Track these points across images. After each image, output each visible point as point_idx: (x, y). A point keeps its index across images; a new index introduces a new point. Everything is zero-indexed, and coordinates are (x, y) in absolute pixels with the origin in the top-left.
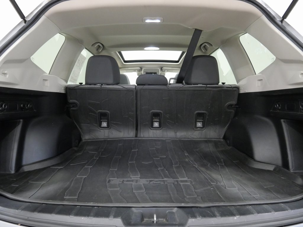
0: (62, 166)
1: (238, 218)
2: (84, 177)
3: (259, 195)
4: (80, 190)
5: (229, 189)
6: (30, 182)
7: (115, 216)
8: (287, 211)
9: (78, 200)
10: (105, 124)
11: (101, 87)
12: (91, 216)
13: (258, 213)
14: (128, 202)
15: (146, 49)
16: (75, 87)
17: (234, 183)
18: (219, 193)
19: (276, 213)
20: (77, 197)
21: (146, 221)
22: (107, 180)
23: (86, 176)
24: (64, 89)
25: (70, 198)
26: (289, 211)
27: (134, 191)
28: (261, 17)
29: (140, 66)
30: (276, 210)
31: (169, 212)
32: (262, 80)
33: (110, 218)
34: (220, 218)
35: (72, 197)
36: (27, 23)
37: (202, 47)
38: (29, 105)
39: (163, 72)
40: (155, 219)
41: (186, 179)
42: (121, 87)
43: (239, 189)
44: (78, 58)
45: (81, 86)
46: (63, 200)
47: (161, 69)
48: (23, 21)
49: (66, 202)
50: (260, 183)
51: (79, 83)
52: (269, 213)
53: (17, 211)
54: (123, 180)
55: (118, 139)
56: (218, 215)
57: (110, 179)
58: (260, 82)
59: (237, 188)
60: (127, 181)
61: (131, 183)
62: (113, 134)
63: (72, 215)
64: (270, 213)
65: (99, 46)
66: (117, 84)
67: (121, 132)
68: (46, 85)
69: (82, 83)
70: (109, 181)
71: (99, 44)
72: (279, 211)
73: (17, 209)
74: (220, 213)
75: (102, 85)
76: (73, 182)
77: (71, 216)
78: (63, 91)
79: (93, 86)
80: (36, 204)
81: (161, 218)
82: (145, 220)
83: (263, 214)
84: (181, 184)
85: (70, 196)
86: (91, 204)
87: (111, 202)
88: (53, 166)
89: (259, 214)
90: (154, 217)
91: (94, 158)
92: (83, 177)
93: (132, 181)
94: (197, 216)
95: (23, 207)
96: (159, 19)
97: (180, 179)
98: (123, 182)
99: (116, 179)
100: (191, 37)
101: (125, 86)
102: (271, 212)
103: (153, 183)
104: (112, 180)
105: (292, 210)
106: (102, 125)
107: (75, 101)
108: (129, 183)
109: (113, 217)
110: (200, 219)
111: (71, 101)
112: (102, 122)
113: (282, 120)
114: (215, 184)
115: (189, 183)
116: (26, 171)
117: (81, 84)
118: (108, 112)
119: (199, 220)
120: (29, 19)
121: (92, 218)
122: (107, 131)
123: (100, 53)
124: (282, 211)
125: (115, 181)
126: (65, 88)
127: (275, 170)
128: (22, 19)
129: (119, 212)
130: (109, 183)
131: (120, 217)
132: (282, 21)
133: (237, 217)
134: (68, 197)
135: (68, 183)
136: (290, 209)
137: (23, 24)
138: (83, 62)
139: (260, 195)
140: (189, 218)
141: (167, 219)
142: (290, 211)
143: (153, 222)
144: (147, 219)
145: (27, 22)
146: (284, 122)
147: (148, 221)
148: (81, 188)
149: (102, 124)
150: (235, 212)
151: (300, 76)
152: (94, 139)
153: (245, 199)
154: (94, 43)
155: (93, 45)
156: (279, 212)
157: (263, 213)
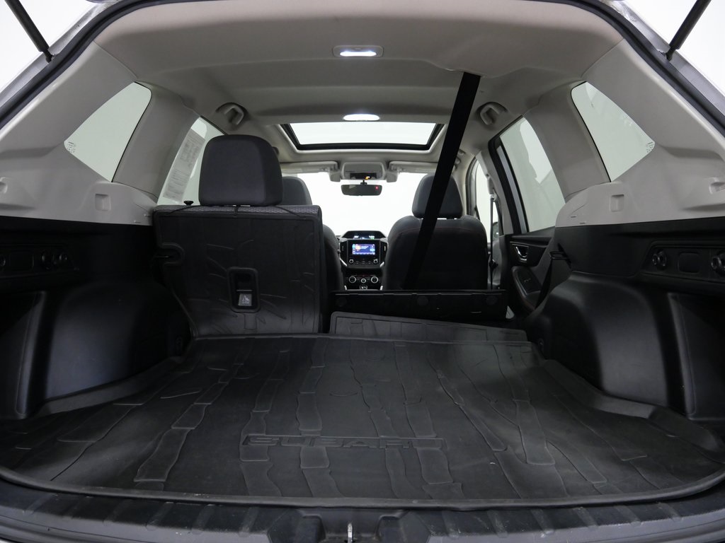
0: (140, 403)
1: (551, 534)
2: (189, 429)
3: (605, 481)
4: (175, 461)
5: (534, 464)
6: (60, 440)
7: (254, 529)
8: (669, 520)
9: (166, 488)
10: (247, 299)
11: (236, 210)
12: (197, 527)
13: (599, 524)
14: (283, 495)
15: (347, 117)
16: (174, 211)
17: (549, 449)
18: (506, 475)
19: (642, 523)
20: (164, 480)
21: (330, 538)
22: (243, 437)
23: (193, 428)
24: (149, 217)
25: (147, 483)
26: (674, 518)
27: (302, 467)
28: (618, 45)
29: (337, 157)
30: (643, 518)
31: (384, 518)
32: (623, 195)
33: (241, 533)
34: (505, 534)
35: (152, 480)
36: (54, 61)
37: (481, 114)
38: (60, 257)
39: (393, 173)
40: (350, 535)
41: (432, 437)
42: (283, 211)
43: (557, 466)
44: (185, 141)
45: (189, 210)
46: (131, 486)
47: (388, 165)
48: (45, 57)
49: (137, 491)
50: (614, 449)
51: (185, 202)
52: (625, 524)
53: (23, 512)
54: (281, 438)
55: (279, 337)
56: (501, 526)
57: (250, 435)
58: (617, 201)
59: (554, 463)
60: (290, 440)
61: (298, 445)
62: (265, 323)
63: (152, 524)
64: (628, 524)
65: (235, 113)
66: (275, 204)
67: (285, 318)
68: (103, 207)
69: (192, 202)
70: (248, 439)
71: (233, 107)
72: (650, 518)
73: (25, 509)
74: (508, 521)
75: (239, 206)
76: (161, 441)
77: (150, 527)
78: (145, 222)
79: (217, 210)
80: (69, 495)
81: (367, 531)
82: (328, 535)
83: (610, 526)
84: (419, 449)
85: (147, 477)
86: (196, 497)
87: (244, 493)
88: (120, 400)
89: (600, 527)
90: (349, 530)
91: (219, 382)
92: (185, 431)
93: (302, 440)
94: (451, 530)
95: (38, 503)
96: (373, 50)
97: (419, 437)
98: (279, 443)
99: (265, 435)
100: (454, 90)
101: (293, 208)
102: (630, 522)
103: (352, 447)
104: (255, 438)
105: (682, 516)
106: (240, 301)
107: (175, 245)
108: (294, 445)
109: (248, 529)
110: (457, 536)
111: (165, 245)
112: (241, 296)
113: (670, 295)
114: (501, 450)
115: (437, 449)
116: (54, 412)
117: (189, 203)
118: (254, 270)
119: (454, 539)
120: (59, 52)
121: (198, 531)
122: (250, 317)
123: (236, 127)
124: (657, 519)
125: (262, 440)
126: (149, 213)
127: (652, 416)
128: (42, 53)
129: (263, 518)
130: (247, 444)
131: (266, 531)
132: (669, 55)
133: (548, 532)
134: (142, 480)
135: (150, 445)
136: (676, 515)
137: (45, 64)
138: (197, 150)
139: (608, 480)
140: (430, 534)
141: (380, 535)
142: (678, 518)
143: (346, 541)
144: (333, 535)
145: (53, 58)
146: (675, 298)
147: (335, 538)
148: (177, 458)
149: (240, 298)
150: (542, 522)
151: (711, 189)
152: (221, 335)
153: (571, 492)
154: (223, 105)
155: (218, 110)
156: (650, 522)
157: (612, 523)
